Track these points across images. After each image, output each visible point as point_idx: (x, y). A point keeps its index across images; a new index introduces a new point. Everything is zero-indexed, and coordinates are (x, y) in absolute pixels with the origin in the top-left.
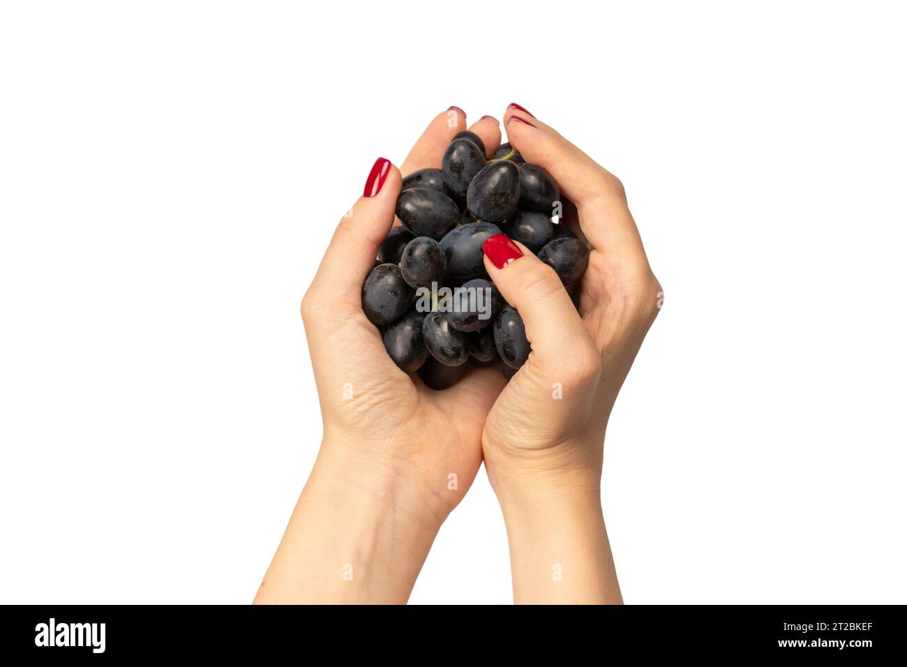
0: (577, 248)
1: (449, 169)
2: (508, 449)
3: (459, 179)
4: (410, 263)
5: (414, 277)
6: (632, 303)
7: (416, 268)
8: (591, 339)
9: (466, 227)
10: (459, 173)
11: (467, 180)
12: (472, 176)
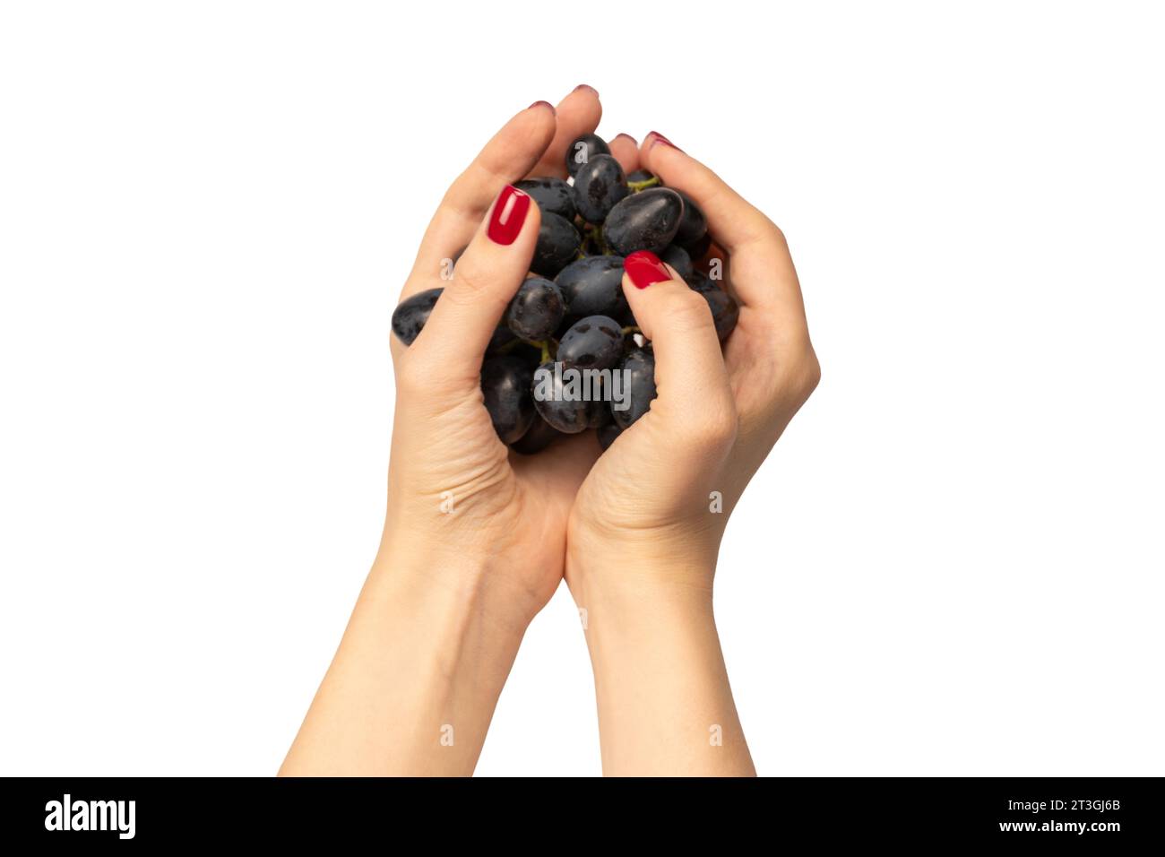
0: (727, 301)
1: (587, 191)
2: (602, 526)
3: (598, 205)
4: (521, 314)
5: (527, 330)
6: (781, 372)
7: (530, 321)
8: (732, 397)
9: (597, 260)
10: (599, 198)
11: (607, 207)
12: (613, 203)
